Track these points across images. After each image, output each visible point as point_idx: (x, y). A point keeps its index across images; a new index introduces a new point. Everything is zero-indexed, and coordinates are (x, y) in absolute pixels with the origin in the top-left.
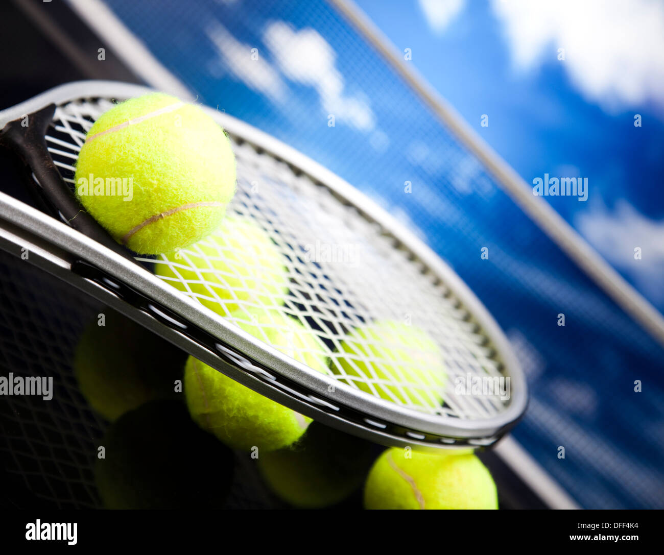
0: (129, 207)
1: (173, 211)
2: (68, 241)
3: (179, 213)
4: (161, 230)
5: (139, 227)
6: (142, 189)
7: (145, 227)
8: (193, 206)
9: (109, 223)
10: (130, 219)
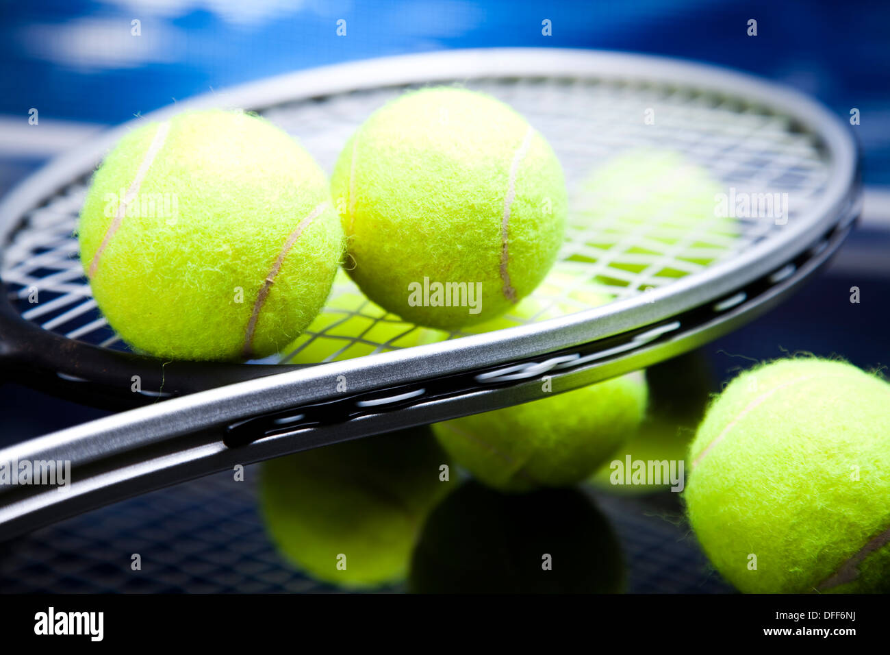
0: (221, 307)
1: (278, 263)
2: (194, 417)
3: (287, 260)
4: (284, 300)
5: (253, 321)
6: (217, 270)
7: (260, 314)
8: (296, 236)
9: (210, 349)
10: (234, 321)
